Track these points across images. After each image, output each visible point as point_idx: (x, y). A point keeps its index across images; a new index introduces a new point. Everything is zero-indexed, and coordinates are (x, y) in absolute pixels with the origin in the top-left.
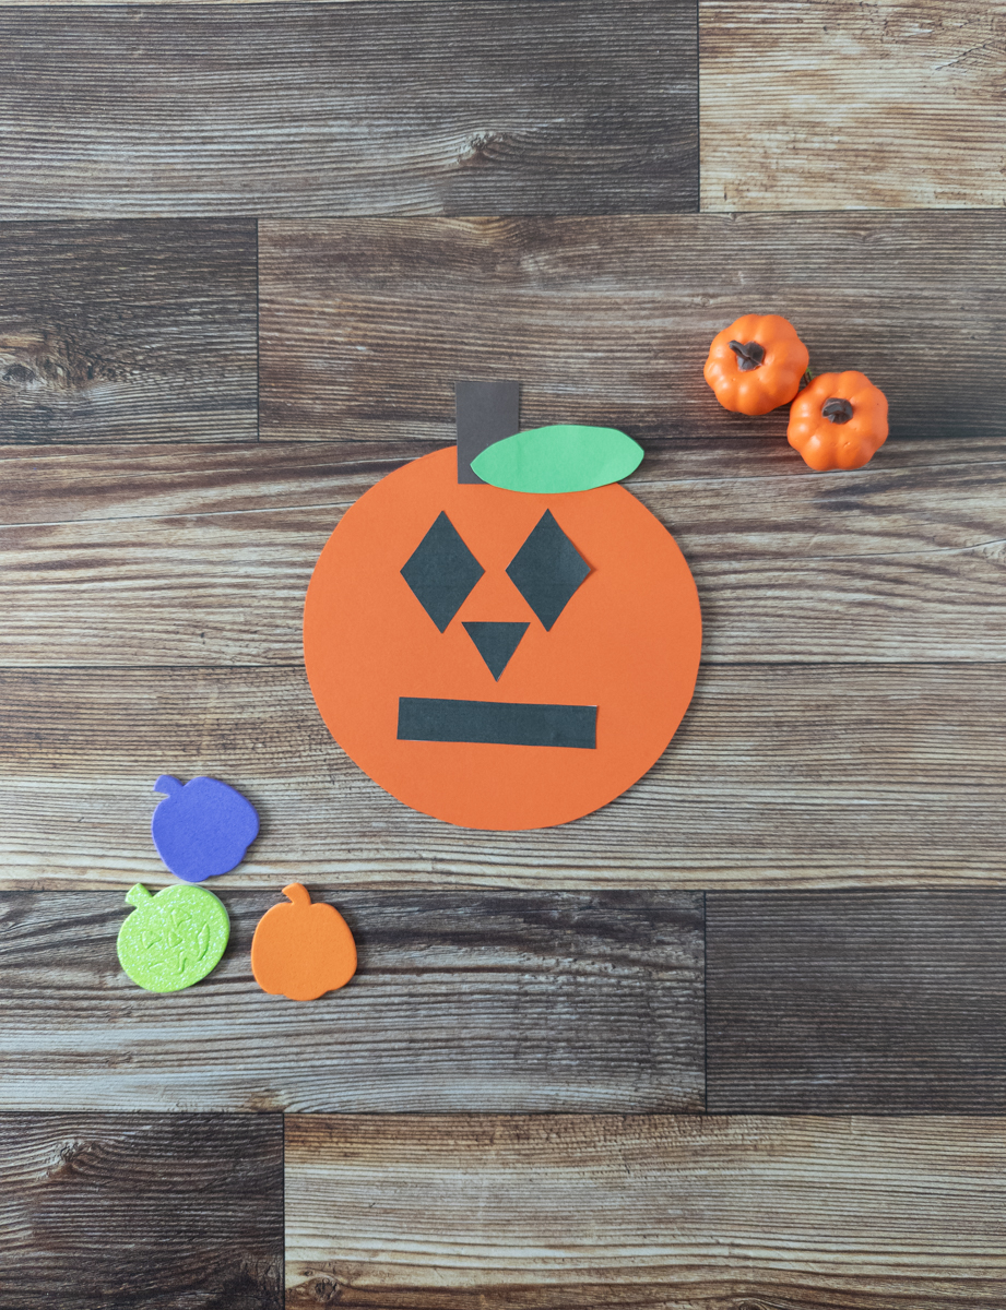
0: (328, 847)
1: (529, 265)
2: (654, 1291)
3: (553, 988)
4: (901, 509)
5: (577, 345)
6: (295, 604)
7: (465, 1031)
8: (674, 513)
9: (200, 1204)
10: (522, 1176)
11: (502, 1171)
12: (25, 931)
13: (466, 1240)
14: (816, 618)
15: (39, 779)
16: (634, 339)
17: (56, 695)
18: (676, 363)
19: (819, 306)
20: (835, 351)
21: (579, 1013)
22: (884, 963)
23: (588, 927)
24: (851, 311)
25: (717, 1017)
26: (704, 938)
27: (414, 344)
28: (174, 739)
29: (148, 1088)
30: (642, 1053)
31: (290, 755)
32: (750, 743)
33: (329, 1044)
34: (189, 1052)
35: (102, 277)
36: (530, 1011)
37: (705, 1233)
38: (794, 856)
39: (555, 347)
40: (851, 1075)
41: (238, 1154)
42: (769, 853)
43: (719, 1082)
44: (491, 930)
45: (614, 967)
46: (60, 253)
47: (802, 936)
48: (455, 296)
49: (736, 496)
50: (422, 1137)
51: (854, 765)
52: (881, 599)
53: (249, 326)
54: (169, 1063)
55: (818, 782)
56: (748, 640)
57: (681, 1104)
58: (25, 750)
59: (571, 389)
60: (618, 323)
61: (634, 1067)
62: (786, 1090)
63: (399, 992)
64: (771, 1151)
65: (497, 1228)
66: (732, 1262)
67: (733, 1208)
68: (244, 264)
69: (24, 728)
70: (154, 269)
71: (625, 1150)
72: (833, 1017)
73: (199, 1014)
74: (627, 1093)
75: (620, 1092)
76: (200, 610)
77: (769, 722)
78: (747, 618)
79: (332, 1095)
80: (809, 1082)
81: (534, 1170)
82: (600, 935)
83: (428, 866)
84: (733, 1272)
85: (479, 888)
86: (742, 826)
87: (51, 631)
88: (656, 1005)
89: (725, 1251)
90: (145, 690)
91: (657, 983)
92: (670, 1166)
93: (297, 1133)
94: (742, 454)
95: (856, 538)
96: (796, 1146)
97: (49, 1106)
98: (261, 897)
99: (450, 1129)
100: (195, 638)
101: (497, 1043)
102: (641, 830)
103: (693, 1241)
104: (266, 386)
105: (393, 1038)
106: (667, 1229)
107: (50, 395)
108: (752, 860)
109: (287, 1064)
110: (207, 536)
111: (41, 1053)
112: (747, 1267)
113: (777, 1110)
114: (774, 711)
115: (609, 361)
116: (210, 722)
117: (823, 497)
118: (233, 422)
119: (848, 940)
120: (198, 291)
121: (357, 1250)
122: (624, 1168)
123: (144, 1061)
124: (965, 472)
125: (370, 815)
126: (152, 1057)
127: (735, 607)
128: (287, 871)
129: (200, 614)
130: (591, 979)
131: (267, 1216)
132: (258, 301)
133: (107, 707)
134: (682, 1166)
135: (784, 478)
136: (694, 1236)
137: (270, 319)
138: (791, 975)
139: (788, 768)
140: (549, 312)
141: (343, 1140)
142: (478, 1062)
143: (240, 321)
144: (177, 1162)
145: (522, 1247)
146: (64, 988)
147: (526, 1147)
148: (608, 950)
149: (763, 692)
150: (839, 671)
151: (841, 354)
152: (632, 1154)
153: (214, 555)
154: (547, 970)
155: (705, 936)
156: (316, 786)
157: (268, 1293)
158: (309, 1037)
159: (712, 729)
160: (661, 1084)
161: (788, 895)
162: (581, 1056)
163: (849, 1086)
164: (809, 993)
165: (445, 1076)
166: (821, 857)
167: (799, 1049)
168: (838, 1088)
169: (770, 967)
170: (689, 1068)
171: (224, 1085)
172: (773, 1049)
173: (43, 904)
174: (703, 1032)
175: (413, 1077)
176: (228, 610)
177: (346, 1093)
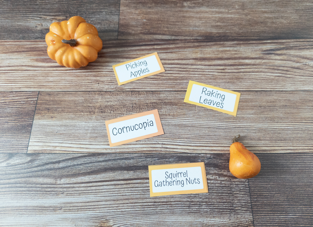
1: (185, 4)
4: (285, 54)
5: (198, 20)
7: (172, 199)
8: (225, 55)
12: (34, 166)
14: (266, 80)
15: (46, 121)
16: (212, 19)
17: (55, 98)
18: (223, 24)
19: (256, 12)
22: (304, 176)
23: (210, 165)
24: (264, 13)
25: (254, 194)
27: (158, 19)
28: (88, 110)
29: (66, 219)
30: (230, 206)
32: (253, 111)
33: (128, 203)
34: (81, 206)
35: (82, 6)
38: (271, 143)
39: (192, 20)
40: (300, 214)
42: (263, 142)
43: (257, 217)
45: (219, 177)
47: (277, 168)
48: (167, 10)
49: (241, 52)
52: (283, 75)
53: (117, 16)
54: (74, 210)
55: (274, 122)
56: (249, 85)
57: (245, 225)
58: (44, 113)
59: (197, 29)
60: (207, 15)
61: (228, 211)
62: (280, 220)
68: (117, 4)
69: (44, 107)
70: (95, 5)
72: (291, 194)
73: (86, 193)
74: (227, 221)
77: (258, 106)
78: (248, 80)
79: (128, 222)
80: (287, 217)
82: (214, 167)
83: (160, 146)
85: (176, 153)
86: (253, 134)
87: (57, 82)
88: (233, 190)
90: (81, 97)
91: (233, 183)
94: (241, 42)
95: (274, 61)
98: (109, 155)
100: (96, 84)
101: (183, 203)
102: (224, 135)
104: (120, 28)
105: (148, 201)
108: (258, 144)
109: (113, 211)
110: (102, 60)
111: (32, 207)
114: (258, 103)
115: (206, 23)
116: (99, 105)
117: (264, 52)
118: (112, 35)
119: (292, 169)
120: (105, 9)
123: (66, 209)
124: (299, 46)
126: (68, 208)
127: (244, 77)
129: (98, 78)
130: (212, 181)
132: (120, 11)
133: (69, 101)
135: (253, 47)
137: (122, 14)
138: (275, 180)
139: (265, 118)
140: (191, 13)
142: (177, 210)
143: (115, 15)
146: (43, 184)
148: (217, 172)
149: (255, 98)
150: (275, 93)
153: (103, 64)
158: (121, 201)
159: (242, 108)
160: (238, 218)
161: (270, 155)
162: (210, 207)
163: (301, 218)
164: (282, 186)
165: (166, 215)
166: (279, 143)
167: (282, 205)
168: (297, 219)
169: (268, 177)
170: (247, 212)
171: (92, 218)
172: (273, 205)
173: (41, 157)
174: (250, 199)
175: (155, 215)
176: (106, 77)
177: (132, 221)
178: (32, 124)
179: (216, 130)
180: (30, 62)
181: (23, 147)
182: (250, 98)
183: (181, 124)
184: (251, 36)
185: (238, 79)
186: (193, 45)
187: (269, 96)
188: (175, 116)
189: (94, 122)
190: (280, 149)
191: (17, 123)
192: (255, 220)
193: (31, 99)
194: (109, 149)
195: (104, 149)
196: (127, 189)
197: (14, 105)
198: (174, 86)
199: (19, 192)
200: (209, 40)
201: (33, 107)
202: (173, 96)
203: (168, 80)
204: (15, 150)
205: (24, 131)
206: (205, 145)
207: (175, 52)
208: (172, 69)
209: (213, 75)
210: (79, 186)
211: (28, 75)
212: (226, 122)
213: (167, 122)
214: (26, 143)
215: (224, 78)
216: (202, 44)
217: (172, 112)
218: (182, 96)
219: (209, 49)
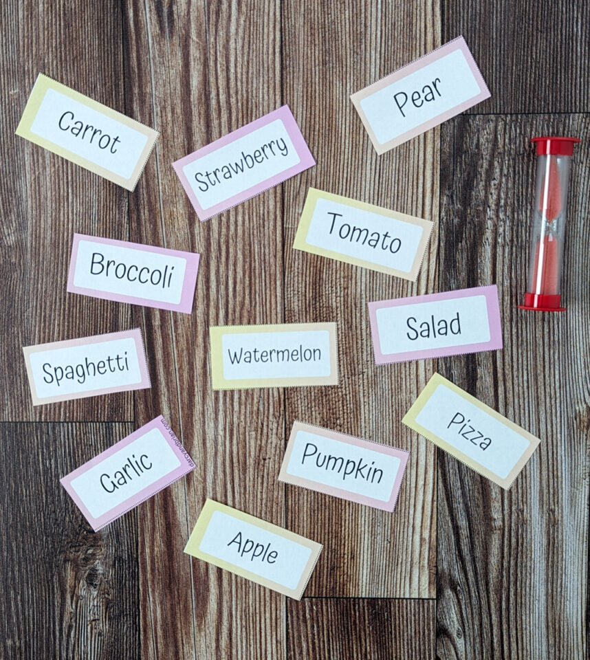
0: (408, 377)
1: (11, 240)
3: (508, 222)
5: (64, 207)
6: (243, 398)
8: (177, 138)
12: (464, 578)
14: (250, 36)
15: (361, 569)
16: (59, 167)
19: (32, 36)
20: (62, 24)
21: (526, 204)
23: (466, 197)
24: (34, 13)
25: (531, 105)
26: (475, 115)
27: (66, 318)
29: (572, 498)
31: (345, 401)
32: (338, 84)
33: (544, 376)
34: (548, 471)
35: (28, 523)
36: (524, 238)
38: (418, 51)
39: (66, 222)
40: (575, 8)
43: (578, 104)
44: (466, 265)
45: (494, 179)
46: (12, 550)
47: (475, 44)
48: (33, 290)
49: (165, 94)
51: (353, 8)
53: (57, 428)
54: (556, 485)
55: (365, 34)
56: (266, 85)
58: (342, 577)
59: (94, 210)
60: (48, 178)
62: (585, 55)
63: (509, 329)
68: (16, 431)
69: (327, 578)
70: (22, 490)
72: (533, 21)
74: (583, 169)
75: (583, 174)
76: (248, 461)
77: (323, 70)
78: (250, 86)
79: (580, 375)
80: (579, 38)
82: (471, 189)
85: (437, 273)
88: (522, 149)
90: (301, 498)
91: (506, 148)
94: (136, 91)
95: (193, 8)
97: (584, 565)
100: (267, 465)
102: (398, 161)
104: (97, 417)
105: (541, 333)
107: (105, 558)
109: (558, 405)
110: (198, 456)
111: (547, 569)
114: (315, 66)
115: (75, 184)
117: (165, 32)
119: (478, 11)
120: (35, 461)
123: (554, 501)
126: (551, 496)
127: (242, 95)
129: (251, 461)
130: (502, 195)
132: (40, 422)
135: (152, 60)
137: (52, 414)
138: (502, 52)
139: (355, 54)
140: (42, 226)
143: (54, 433)
146: (503, 553)
148: (482, 183)
149: (301, 74)
150: (287, 19)
151: (65, 20)
153: (210, 451)
154: (496, 227)
155: (474, 114)
156: (366, 384)
158: (539, 390)
159: (328, 111)
163: (583, 8)
164: (516, 39)
165: (568, 297)
166: (418, 31)
167: (556, 46)
168: (584, 17)
169: (496, 67)
170: (567, 125)
171: (571, 448)
172: (555, 65)
173: (445, 567)
174: (542, 115)
175: (568, 319)
176: (247, 443)
177: (579, 365)
178: (368, 598)
179: (384, 179)
180: (208, 631)
181: (421, 610)
182: (301, 86)
184: (116, 60)
186: (148, 224)
187: (295, 37)
188: (350, 274)
190: (431, 30)
191: (368, 632)
192: (584, 110)
193: (307, 612)
196: (515, 378)
197: (322, 647)
198: (270, 275)
199: (519, 601)
201: (327, 604)
202: (296, 279)
203: (253, 291)
204: (429, 624)
205: (386, 614)
206: (420, 206)
208: (223, 280)
211: (244, 629)
212: (365, 153)
213: (363, 293)
214: (413, 604)
216: (143, 199)
217: (338, 280)
218: (297, 257)
219: (160, 181)
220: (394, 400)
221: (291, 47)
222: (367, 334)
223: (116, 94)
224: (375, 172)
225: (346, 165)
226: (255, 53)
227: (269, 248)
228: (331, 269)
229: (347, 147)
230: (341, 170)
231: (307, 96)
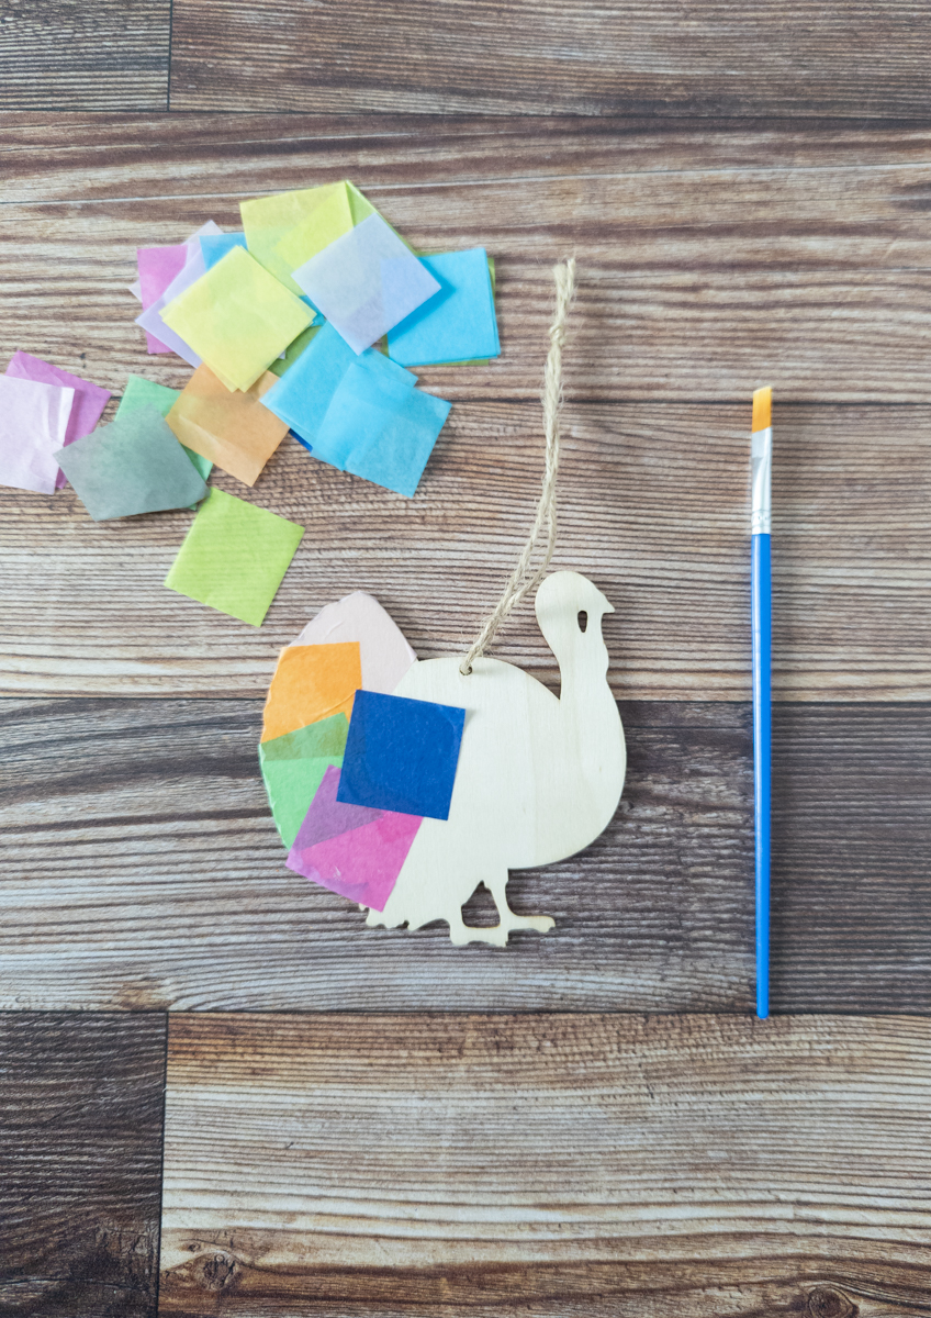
0: (242, 640)
2: (688, 1272)
8: (711, 210)
9: (43, 1145)
10: (503, 1103)
11: (475, 1094)
13: (422, 1197)
14: (897, 346)
18: (712, 26)
20: (915, 14)
21: (583, 871)
30: (670, 927)
32: (813, 507)
33: (235, 913)
34: (37, 925)
37: (761, 1185)
38: (875, 657)
41: (101, 1072)
42: (841, 652)
47: (887, 765)
49: (791, 190)
50: (363, 1045)
55: (903, 559)
56: (808, 374)
57: (724, 999)
59: (577, 54)
61: (659, 947)
62: (869, 979)
64: (850, 1066)
65: (466, 1178)
66: (799, 1229)
67: (798, 1149)
71: (648, 1064)
73: (54, 870)
75: (639, 982)
76: (80, 323)
77: (838, 479)
78: (807, 344)
79: (237, 986)
80: (901, 967)
81: (520, 1094)
84: (799, 1243)
88: (689, 860)
89: (788, 1212)
91: (691, 829)
92: (709, 1088)
93: (186, 1041)
94: (798, 138)
96: (885, 1059)
98: (149, 708)
99: (402, 1035)
100: (72, 360)
102: (668, 620)
103: (743, 1196)
104: (181, 43)
105: (324, 905)
106: (706, 1179)
108: (817, 661)
109: (176, 942)
110: (95, 228)
112: (819, 1236)
113: (857, 1007)
114: (844, 465)
115: (627, 22)
117: (903, 193)
118: (136, 86)
121: (265, 1212)
122: (646, 1091)
125: (301, 597)
127: (791, 330)
128: (186, 672)
129: (80, 329)
131: (137, 1162)
134: (727, 1088)
135: (852, 168)
136: (745, 1190)
138: (873, 818)
139: (866, 540)
141: (250, 1050)
144: (12, 1082)
145: (502, 1206)
147: (509, 1060)
149: (829, 440)
151: (922, 18)
152: (657, 1071)
153: (102, 252)
157: (134, 1278)
158: (207, 902)
160: (696, 971)
161: (868, 709)
162: (586, 931)
164: (898, 844)
165: (396, 958)
166: (911, 658)
167: (886, 922)
169: (844, 807)
170: (736, 948)
171: (85, 971)
172: (850, 922)
175: (352, 960)
176: (118, 324)
177: (257, 983)
179: (634, 595)
182: (808, 438)
183: (479, 564)
184: (851, 105)
185: (760, 338)
186: (551, 150)
187: (897, 429)
188: (451, 528)
189: (73, 552)
190: (912, 683)
194: (149, 677)
195: (125, 680)
196: (233, 854)
198: (452, 374)
200: (634, 123)
207: (458, 190)
209: (641, 318)
210: (21, 842)
212: (684, 557)
213: (414, 554)
215: (694, 334)
216: (598, 143)
217: (439, 505)
218: (485, 426)
219: (633, 176)
220: (195, 611)
221: (878, 421)
222: (331, 560)
223: (788, 102)
224: (647, 577)
225: (661, 520)
226: (867, 355)
227: (504, 374)
228: (461, 491)
229: (695, 523)
230: (651, 512)
231: (789, 449)
